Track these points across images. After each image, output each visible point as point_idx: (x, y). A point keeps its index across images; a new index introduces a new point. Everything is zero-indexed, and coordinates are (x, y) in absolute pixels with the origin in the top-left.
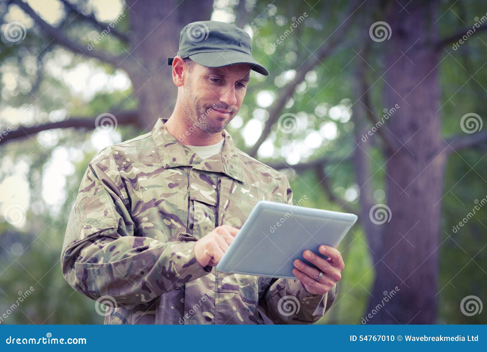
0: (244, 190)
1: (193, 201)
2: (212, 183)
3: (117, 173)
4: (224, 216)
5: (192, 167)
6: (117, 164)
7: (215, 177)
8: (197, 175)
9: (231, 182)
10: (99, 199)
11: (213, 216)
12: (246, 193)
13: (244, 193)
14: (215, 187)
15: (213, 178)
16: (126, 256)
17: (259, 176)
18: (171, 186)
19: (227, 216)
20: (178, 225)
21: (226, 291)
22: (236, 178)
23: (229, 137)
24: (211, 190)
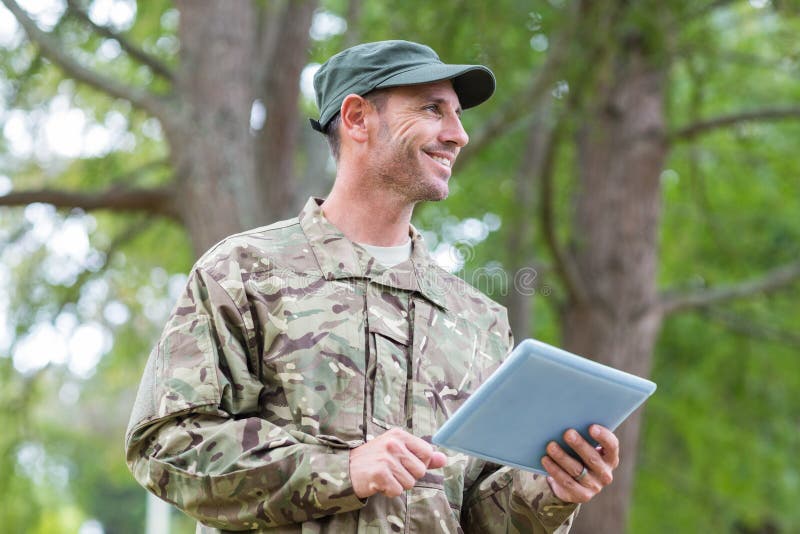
0: (448, 324)
1: (373, 334)
2: (401, 308)
3: (241, 285)
4: (420, 362)
5: (370, 279)
6: (241, 267)
7: (405, 298)
8: (378, 293)
9: (429, 307)
10: (196, 341)
11: (404, 361)
12: (451, 328)
13: (448, 326)
14: (405, 314)
15: (403, 299)
17: (468, 301)
18: (337, 309)
19: (424, 362)
20: (351, 373)
21: (424, 484)
22: (436, 302)
23: (419, 236)
24: (399, 319)
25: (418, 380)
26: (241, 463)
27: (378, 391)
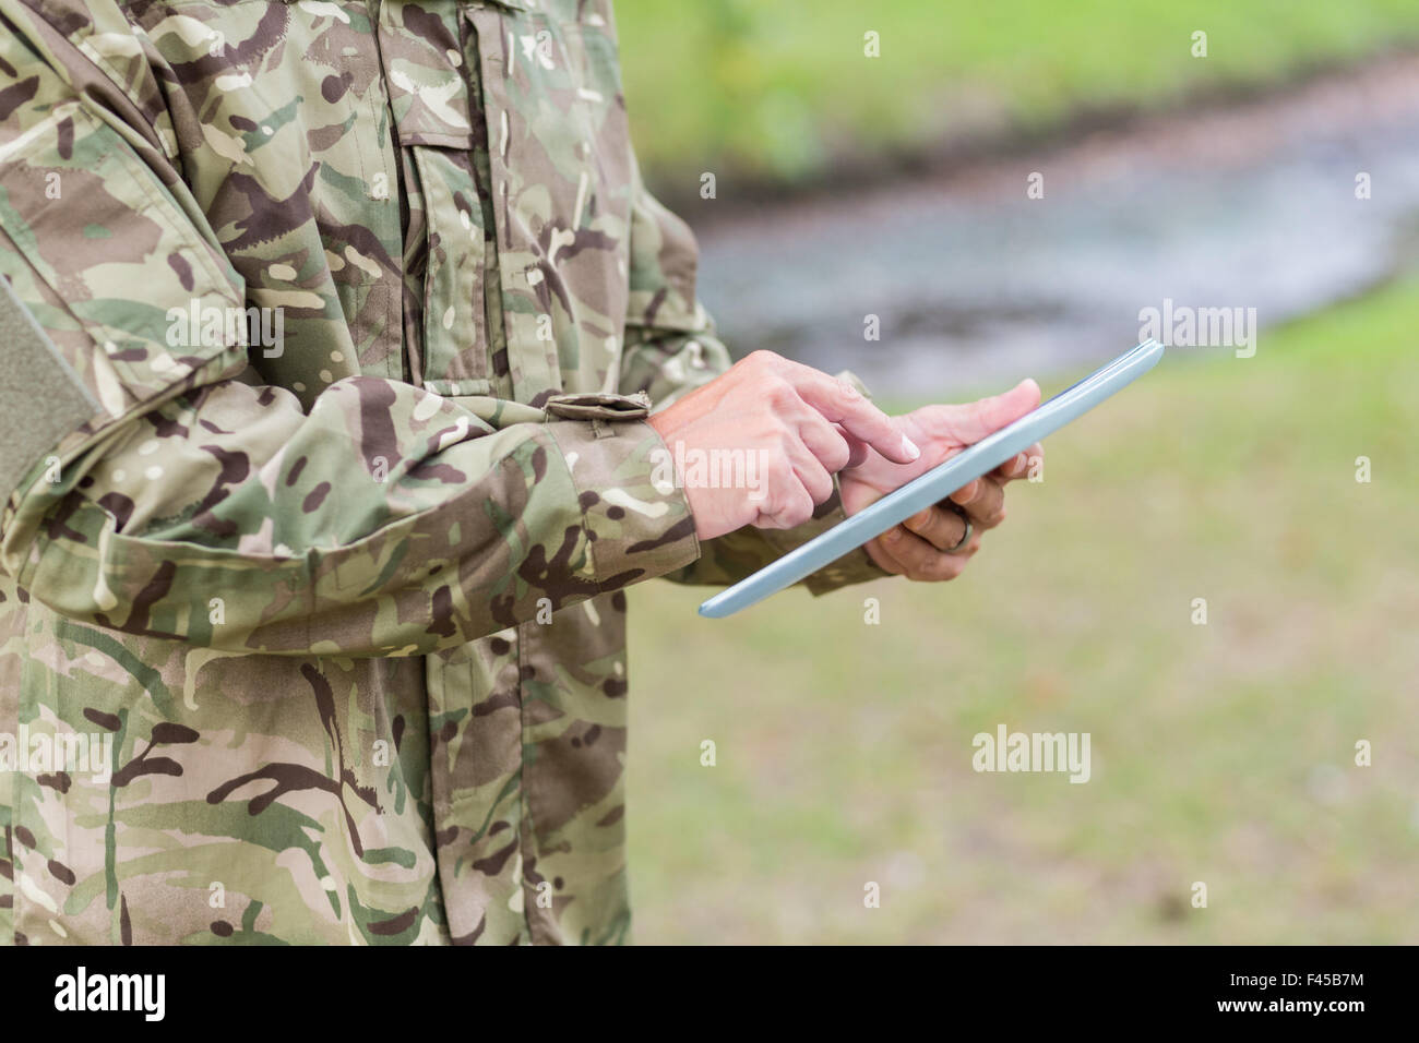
0: (527, 46)
2: (444, 41)
3: (135, 46)
4: (506, 191)
7: (452, 13)
8: (397, 14)
10: (100, 180)
13: (530, 57)
14: (456, 59)
16: (383, 515)
18: (331, 91)
19: (515, 187)
20: (372, 269)
24: (445, 76)
25: (509, 246)
26: (395, 503)
27: (433, 304)
